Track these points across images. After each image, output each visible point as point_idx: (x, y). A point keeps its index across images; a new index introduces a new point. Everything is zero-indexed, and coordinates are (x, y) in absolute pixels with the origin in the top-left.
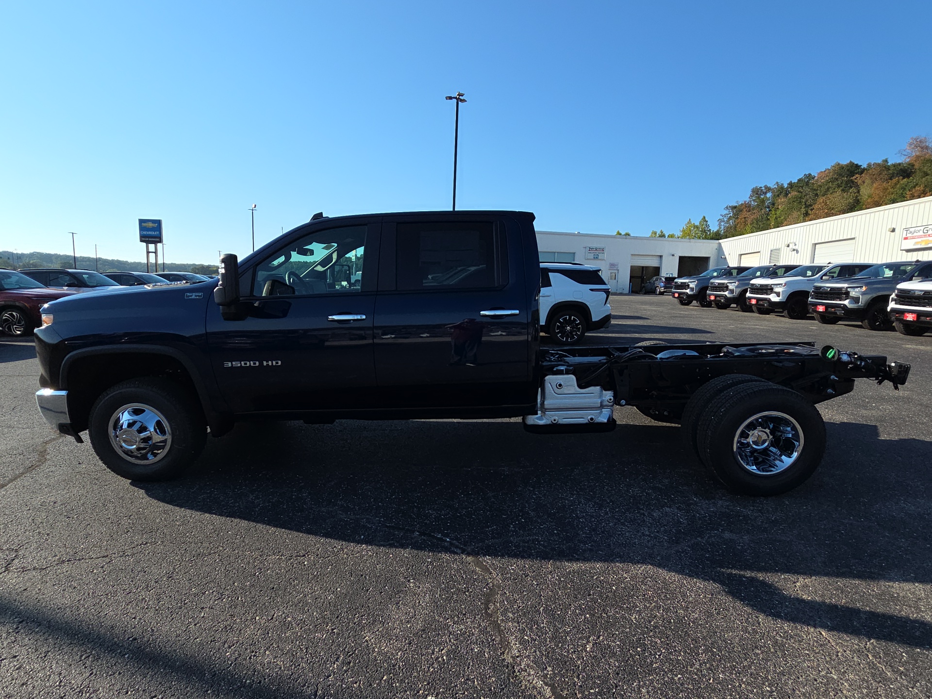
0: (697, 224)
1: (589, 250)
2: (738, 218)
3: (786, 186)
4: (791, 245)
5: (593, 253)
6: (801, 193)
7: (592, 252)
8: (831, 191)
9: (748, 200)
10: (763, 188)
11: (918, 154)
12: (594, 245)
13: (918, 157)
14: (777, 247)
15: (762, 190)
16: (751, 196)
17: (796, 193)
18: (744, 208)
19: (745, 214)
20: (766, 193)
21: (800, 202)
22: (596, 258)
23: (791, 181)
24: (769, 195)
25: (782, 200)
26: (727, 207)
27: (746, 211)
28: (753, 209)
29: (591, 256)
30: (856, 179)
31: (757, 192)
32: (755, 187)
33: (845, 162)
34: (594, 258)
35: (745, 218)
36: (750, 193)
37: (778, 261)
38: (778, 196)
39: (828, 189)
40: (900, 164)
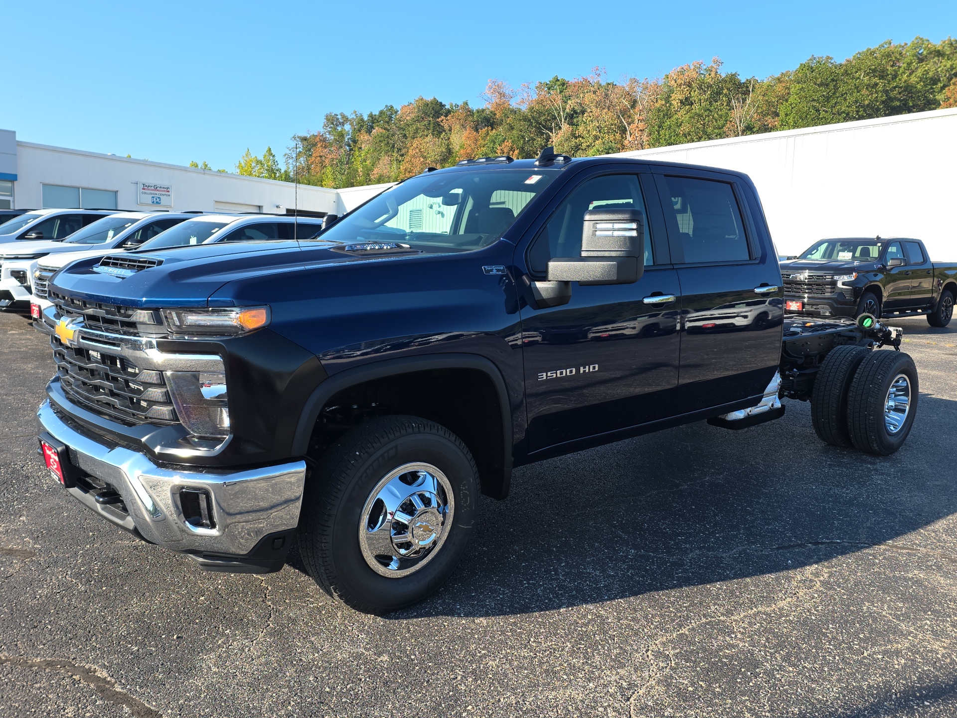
0: (261, 158)
1: (143, 189)
2: (311, 155)
3: (366, 118)
4: (434, 207)
5: (151, 194)
6: (388, 130)
7: (149, 192)
8: (420, 134)
9: (322, 131)
10: (339, 117)
11: (498, 101)
12: (152, 181)
13: (498, 105)
14: (418, 208)
15: (338, 119)
16: (325, 125)
17: (381, 130)
18: (318, 142)
19: (319, 151)
20: (343, 124)
21: (388, 143)
22: (157, 203)
23: (371, 113)
24: (347, 127)
25: (364, 137)
26: (294, 138)
27: (322, 146)
28: (331, 145)
29: (148, 199)
30: (442, 121)
31: (333, 121)
32: (329, 113)
33: (429, 98)
34: (153, 202)
35: (321, 157)
36: (323, 121)
37: (420, 226)
38: (359, 131)
39: (417, 129)
40: (483, 111)
